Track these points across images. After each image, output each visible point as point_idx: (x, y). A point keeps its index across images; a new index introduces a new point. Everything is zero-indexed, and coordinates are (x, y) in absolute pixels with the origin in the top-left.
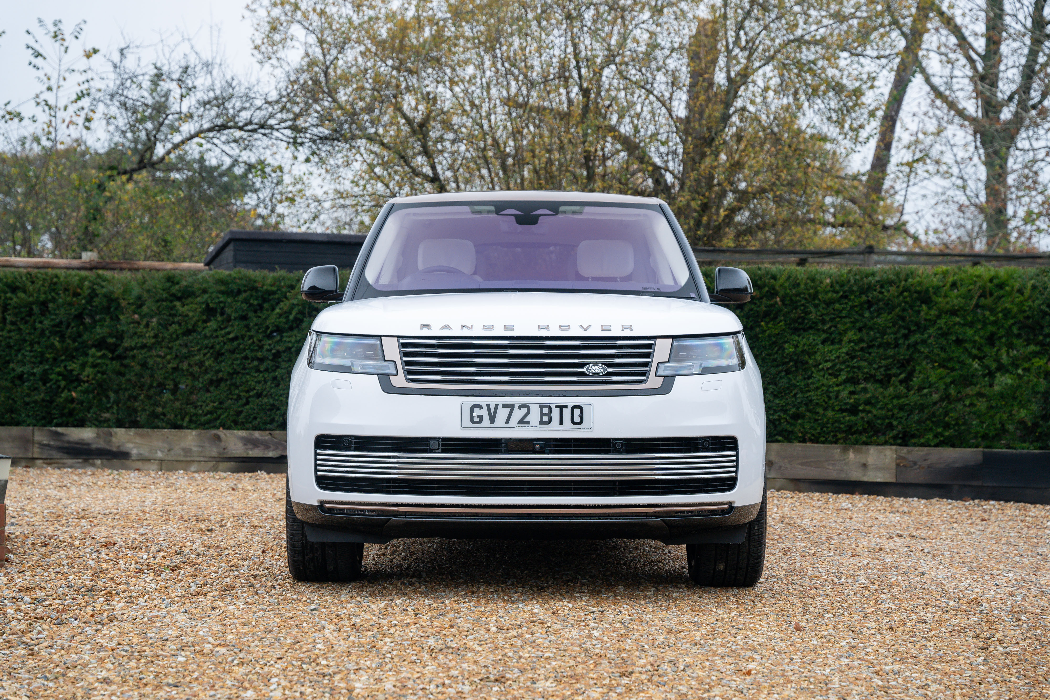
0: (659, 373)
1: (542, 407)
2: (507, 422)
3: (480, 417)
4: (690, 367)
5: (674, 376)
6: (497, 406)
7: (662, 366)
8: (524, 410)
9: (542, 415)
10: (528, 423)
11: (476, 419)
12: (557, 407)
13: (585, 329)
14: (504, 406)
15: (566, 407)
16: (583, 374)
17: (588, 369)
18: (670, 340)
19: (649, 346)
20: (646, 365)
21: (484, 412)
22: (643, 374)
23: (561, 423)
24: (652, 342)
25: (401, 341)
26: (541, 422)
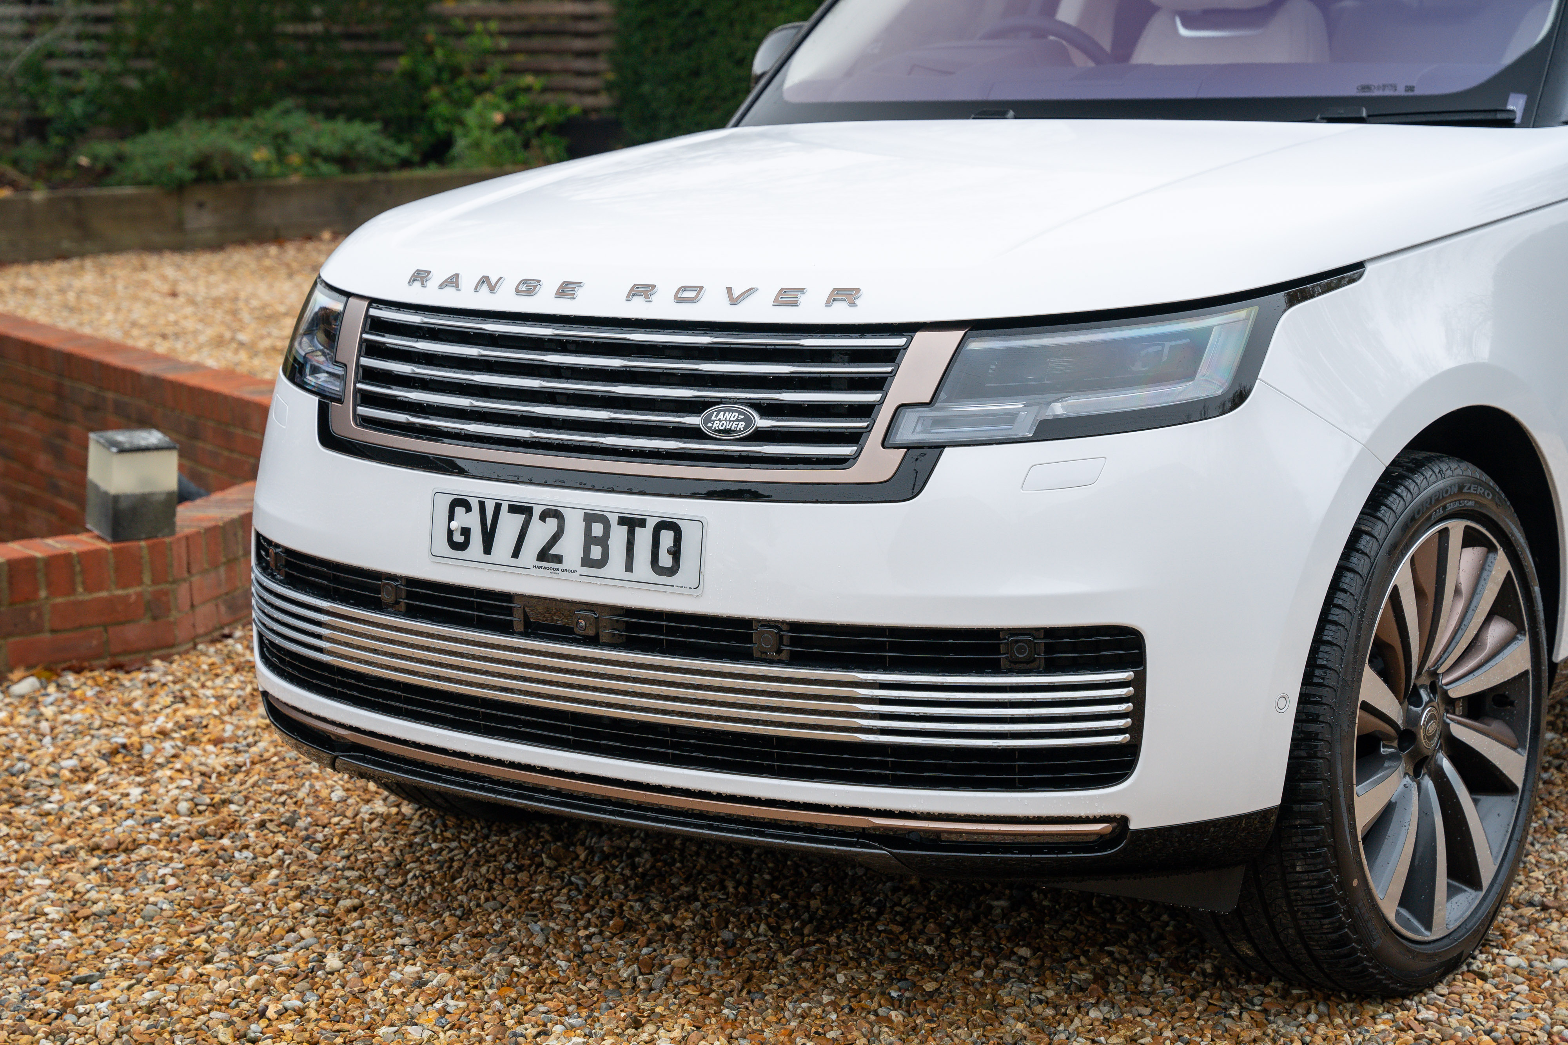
0: (891, 441)
1: (590, 518)
2: (516, 554)
3: (466, 532)
4: (1010, 417)
5: (940, 447)
6: (498, 507)
7: (910, 418)
8: (552, 524)
9: (589, 540)
10: (558, 559)
11: (459, 538)
12: (623, 521)
13: (734, 301)
14: (514, 509)
15: (642, 523)
16: (695, 433)
17: (708, 420)
18: (959, 334)
19: (891, 356)
20: (866, 411)
21: (472, 520)
22: (854, 438)
23: (629, 568)
24: (899, 341)
25: (373, 312)
26: (587, 561)
